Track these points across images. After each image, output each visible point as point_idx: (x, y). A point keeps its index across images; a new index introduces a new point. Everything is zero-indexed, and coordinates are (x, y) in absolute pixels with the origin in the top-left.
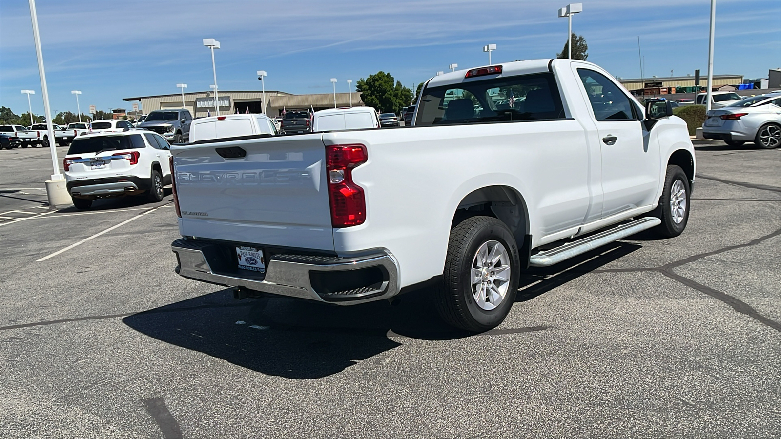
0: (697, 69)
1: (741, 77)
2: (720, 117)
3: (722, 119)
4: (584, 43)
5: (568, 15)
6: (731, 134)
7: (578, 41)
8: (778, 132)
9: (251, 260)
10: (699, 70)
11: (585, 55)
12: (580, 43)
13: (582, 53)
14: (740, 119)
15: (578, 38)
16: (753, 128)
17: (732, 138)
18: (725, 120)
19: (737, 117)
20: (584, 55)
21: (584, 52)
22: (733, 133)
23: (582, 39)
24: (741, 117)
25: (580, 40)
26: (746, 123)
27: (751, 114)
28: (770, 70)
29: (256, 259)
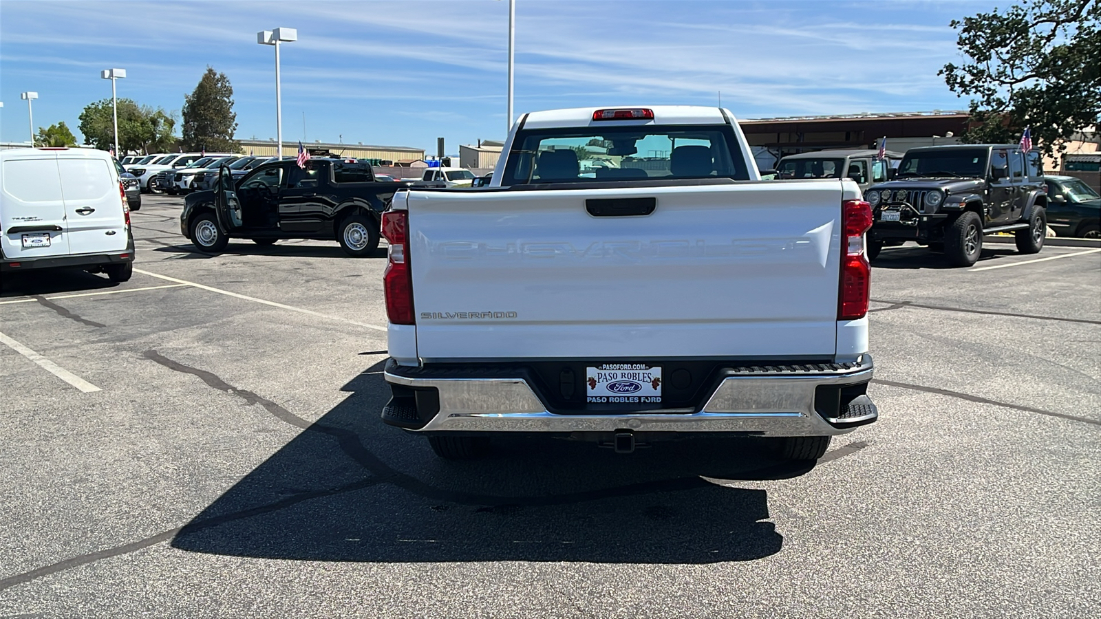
0: (441, 137)
1: (423, 152)
4: (227, 85)
5: (274, 42)
7: (218, 81)
9: (625, 386)
10: (443, 139)
11: (230, 102)
12: (222, 84)
13: (225, 99)
15: (218, 76)
20: (227, 101)
21: (228, 97)
23: (225, 78)
25: (221, 78)
28: (460, 146)
29: (641, 383)
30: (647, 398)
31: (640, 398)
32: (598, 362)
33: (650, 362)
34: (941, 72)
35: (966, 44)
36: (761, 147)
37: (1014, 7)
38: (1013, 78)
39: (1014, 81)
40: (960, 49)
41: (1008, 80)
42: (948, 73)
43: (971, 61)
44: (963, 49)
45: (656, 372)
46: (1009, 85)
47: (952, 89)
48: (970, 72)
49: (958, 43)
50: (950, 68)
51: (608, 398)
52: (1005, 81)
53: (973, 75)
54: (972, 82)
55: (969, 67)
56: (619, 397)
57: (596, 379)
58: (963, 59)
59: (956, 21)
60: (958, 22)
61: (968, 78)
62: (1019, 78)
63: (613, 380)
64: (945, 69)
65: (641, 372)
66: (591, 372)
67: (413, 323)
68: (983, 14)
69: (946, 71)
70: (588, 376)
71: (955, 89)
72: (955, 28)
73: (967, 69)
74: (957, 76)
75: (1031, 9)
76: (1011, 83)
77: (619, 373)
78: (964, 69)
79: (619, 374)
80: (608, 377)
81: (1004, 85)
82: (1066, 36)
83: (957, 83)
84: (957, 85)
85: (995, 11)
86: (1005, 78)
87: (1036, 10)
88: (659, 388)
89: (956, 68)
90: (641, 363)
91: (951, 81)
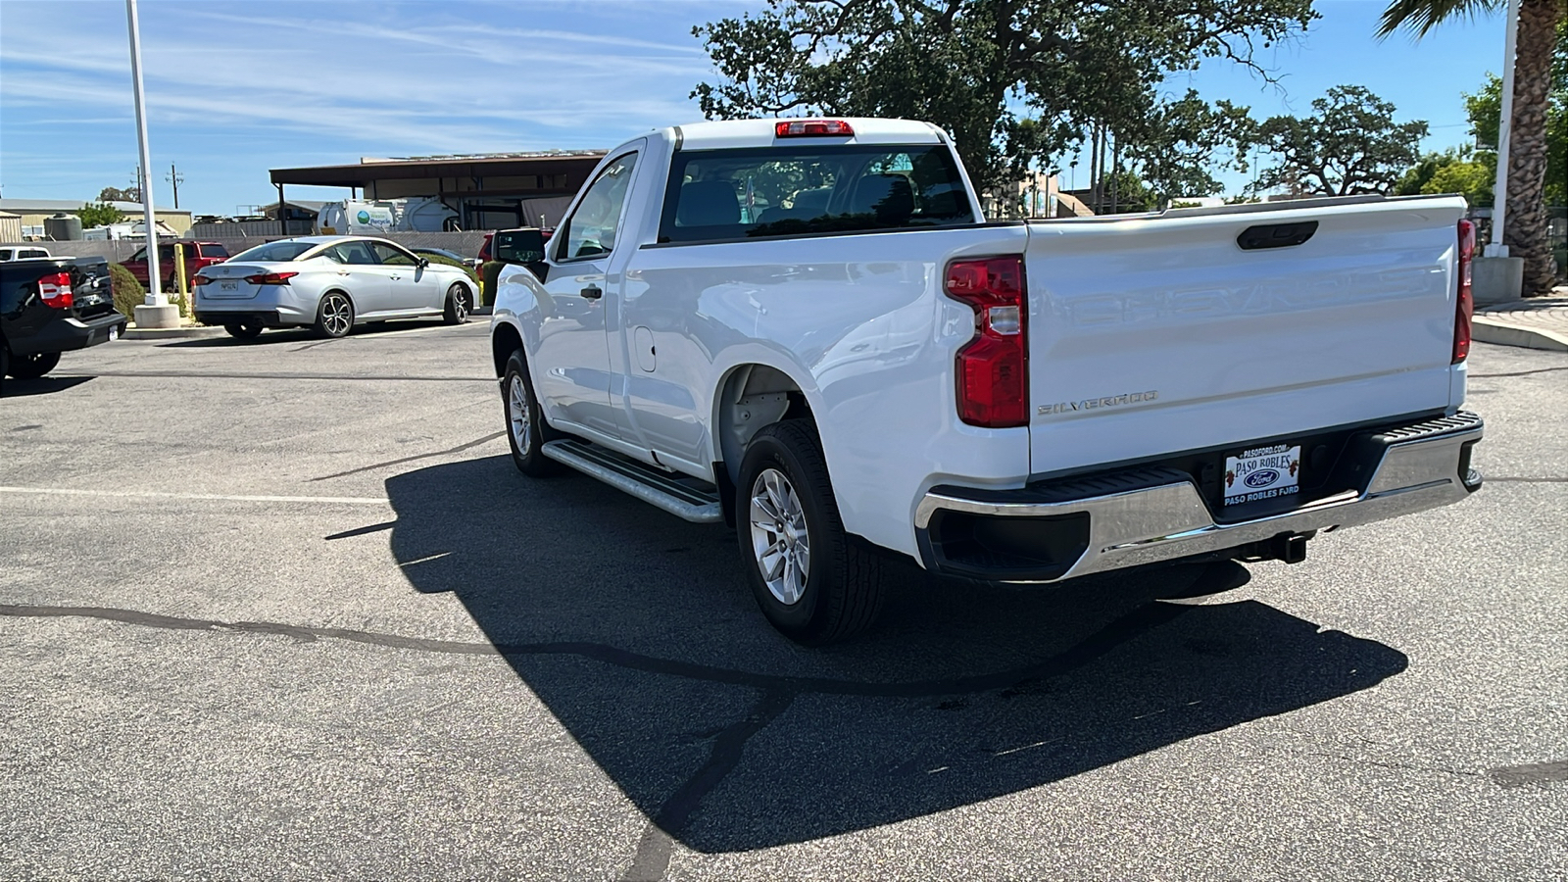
2: (245, 279)
3: (251, 283)
6: (277, 312)
8: (345, 308)
9: (1263, 476)
14: (289, 284)
16: (310, 300)
17: (281, 320)
18: (259, 286)
19: (282, 280)
22: (282, 310)
24: (290, 280)
26: (300, 292)
27: (303, 274)
29: (1278, 469)
30: (1285, 488)
31: (1278, 489)
32: (1237, 450)
33: (1289, 441)
34: (693, 94)
35: (722, 58)
36: (421, 198)
37: (765, 13)
38: (779, 104)
39: (780, 107)
40: (716, 64)
41: (772, 106)
42: (702, 95)
43: (729, 81)
44: (719, 65)
45: (1295, 452)
46: (774, 112)
47: (708, 117)
48: (728, 94)
49: (713, 57)
50: (705, 89)
51: (1246, 495)
52: (769, 107)
53: (733, 98)
54: (731, 107)
55: (727, 88)
56: (1258, 492)
57: (1234, 473)
58: (717, 77)
59: (699, 28)
60: (701, 29)
61: (727, 102)
62: (785, 104)
63: (1252, 471)
64: (698, 91)
65: (1280, 455)
66: (1231, 463)
67: (1026, 423)
68: (730, 20)
69: (699, 93)
70: (1227, 470)
71: (711, 117)
72: (697, 36)
73: (724, 91)
74: (713, 99)
75: (784, 16)
76: (777, 110)
77: (1258, 459)
78: (721, 91)
79: (1256, 460)
80: (1247, 468)
81: (768, 112)
82: (827, 51)
83: (714, 109)
84: (714, 112)
85: (746, 17)
86: (769, 104)
87: (790, 18)
88: (1296, 473)
89: (712, 89)
90: (1281, 443)
91: (707, 106)
